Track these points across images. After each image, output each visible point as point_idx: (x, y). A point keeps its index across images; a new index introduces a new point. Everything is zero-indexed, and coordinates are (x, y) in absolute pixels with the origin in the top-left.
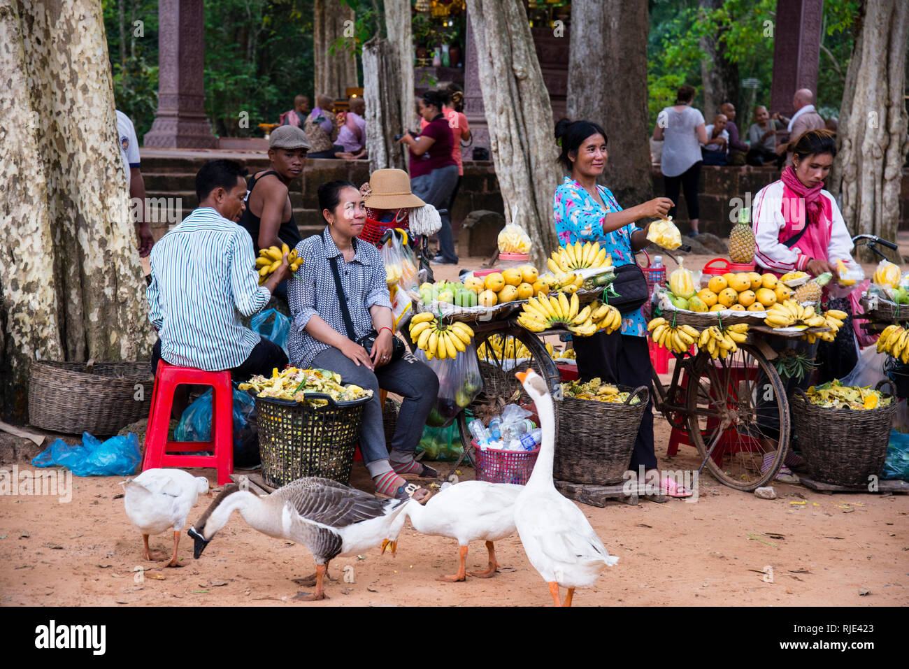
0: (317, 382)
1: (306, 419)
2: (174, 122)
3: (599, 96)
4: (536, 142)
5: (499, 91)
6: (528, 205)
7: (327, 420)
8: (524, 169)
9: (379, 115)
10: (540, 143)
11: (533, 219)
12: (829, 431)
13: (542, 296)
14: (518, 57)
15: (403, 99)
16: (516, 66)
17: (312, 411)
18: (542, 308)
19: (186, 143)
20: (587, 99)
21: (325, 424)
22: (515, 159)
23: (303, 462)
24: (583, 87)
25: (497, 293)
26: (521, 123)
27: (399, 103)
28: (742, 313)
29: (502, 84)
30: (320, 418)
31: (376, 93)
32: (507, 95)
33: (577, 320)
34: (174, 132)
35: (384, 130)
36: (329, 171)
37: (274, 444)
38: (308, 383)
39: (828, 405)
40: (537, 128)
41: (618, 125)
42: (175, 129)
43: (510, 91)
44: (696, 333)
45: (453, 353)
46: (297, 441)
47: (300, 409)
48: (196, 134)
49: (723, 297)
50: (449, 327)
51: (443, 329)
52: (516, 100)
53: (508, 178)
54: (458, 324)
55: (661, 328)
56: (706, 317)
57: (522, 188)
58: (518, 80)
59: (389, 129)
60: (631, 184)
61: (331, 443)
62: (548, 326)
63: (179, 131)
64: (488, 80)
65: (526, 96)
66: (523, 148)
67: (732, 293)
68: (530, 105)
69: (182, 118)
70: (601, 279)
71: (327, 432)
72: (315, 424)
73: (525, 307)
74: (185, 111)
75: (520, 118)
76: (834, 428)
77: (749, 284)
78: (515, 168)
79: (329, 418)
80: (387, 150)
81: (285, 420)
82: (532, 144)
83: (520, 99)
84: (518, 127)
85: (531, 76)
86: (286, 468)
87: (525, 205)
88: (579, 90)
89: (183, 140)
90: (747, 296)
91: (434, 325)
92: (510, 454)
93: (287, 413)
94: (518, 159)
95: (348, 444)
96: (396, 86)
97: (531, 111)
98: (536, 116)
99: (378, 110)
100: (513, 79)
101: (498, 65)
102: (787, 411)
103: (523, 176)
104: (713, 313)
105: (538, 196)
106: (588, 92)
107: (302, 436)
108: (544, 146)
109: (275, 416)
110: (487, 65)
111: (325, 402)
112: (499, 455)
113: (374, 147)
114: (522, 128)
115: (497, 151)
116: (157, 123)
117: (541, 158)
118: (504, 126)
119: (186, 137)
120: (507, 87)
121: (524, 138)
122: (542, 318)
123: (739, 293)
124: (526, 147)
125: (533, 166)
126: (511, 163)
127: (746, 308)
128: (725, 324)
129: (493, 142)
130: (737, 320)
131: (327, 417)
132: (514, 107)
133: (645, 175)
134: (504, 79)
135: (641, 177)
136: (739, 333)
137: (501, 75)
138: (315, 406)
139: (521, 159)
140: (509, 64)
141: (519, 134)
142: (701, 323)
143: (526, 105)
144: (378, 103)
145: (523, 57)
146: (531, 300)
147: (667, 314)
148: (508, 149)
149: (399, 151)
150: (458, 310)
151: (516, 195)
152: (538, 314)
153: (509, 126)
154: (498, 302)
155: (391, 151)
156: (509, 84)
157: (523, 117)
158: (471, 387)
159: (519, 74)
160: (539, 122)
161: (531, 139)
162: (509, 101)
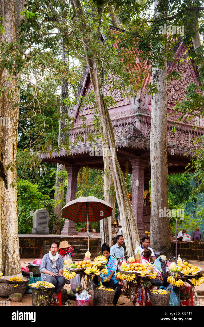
0: (44, 284)
1: (40, 292)
2: (68, 228)
3: (157, 224)
4: (133, 234)
5: (124, 222)
6: (131, 249)
7: (44, 292)
8: (130, 240)
9: (103, 227)
10: (134, 234)
11: (132, 252)
12: (155, 299)
13: (90, 267)
14: (129, 215)
15: (109, 224)
16: (128, 217)
17: (41, 290)
18: (89, 269)
19: (70, 234)
20: (154, 224)
21: (44, 293)
22: (128, 238)
23: (39, 301)
24: (153, 221)
25: (81, 266)
26: (129, 230)
27: (108, 224)
28: (134, 272)
29: (125, 221)
30: (43, 292)
31: (102, 222)
32: (126, 223)
33: (96, 272)
34: (67, 231)
35: (104, 231)
36: (94, 240)
37: (34, 297)
38: (42, 284)
39: (155, 293)
40: (133, 231)
41: (162, 231)
42: (68, 230)
43: (127, 222)
44: (125, 276)
45: (72, 278)
46: (38, 297)
47: (39, 289)
48: (73, 231)
49: (131, 268)
50: (71, 273)
51: (70, 273)
52: (128, 224)
53: (126, 242)
54: (73, 272)
55: (119, 275)
56: (127, 272)
57: (130, 245)
58: (129, 220)
59: (105, 231)
60: (165, 245)
61: (45, 297)
62: (90, 273)
63: (69, 231)
64: (122, 220)
65: (131, 224)
66: (130, 236)
67: (133, 267)
68: (132, 226)
69: (69, 228)
70: (104, 263)
71: (44, 295)
72: (42, 293)
73: (86, 269)
74: (71, 226)
75: (129, 229)
76: (156, 298)
77: (136, 266)
78: (128, 240)
79: (45, 292)
80: (104, 235)
81: (36, 292)
82: (132, 235)
83: (129, 224)
84: (129, 231)
85: (131, 219)
86: (36, 303)
87: (130, 249)
88: (153, 222)
89: (69, 233)
90: (136, 268)
91: (68, 272)
92: (83, 301)
93: (37, 291)
94: (129, 238)
95: (49, 298)
96: (107, 221)
97: (132, 227)
98: (133, 228)
99: (103, 226)
100: (127, 220)
101: (124, 217)
102: (145, 294)
103: (130, 242)
104: (129, 272)
105: (134, 247)
106: (154, 223)
107: (39, 296)
108: (135, 235)
109: (34, 291)
110: (122, 216)
111: (44, 288)
112: (80, 301)
113: (102, 235)
114: (130, 231)
115: (124, 236)
116: (64, 229)
117: (134, 238)
118: (126, 230)
119: (70, 232)
120: (126, 222)
121: (130, 233)
122: (89, 271)
123: (135, 267)
124: (131, 235)
125: (132, 240)
126: (127, 239)
127: (136, 271)
128: (131, 274)
129: (123, 234)
130: (134, 273)
131: (44, 291)
132: (128, 226)
133: (169, 243)
134: (126, 220)
135: (168, 243)
136: (134, 276)
137: (125, 219)
138: (42, 289)
139: (130, 238)
140: (127, 216)
141: (129, 232)
142: (126, 274)
143: (130, 226)
144: (103, 224)
145: (130, 215)
146: (88, 267)
147: (120, 272)
148: (127, 236)
149: (107, 236)
150: (73, 269)
151: (128, 246)
152: (88, 270)
153: (127, 230)
154: (81, 267)
155: (106, 236)
156: (127, 221)
157: (130, 228)
158: (79, 286)
159: (129, 219)
160: (134, 229)
161: (132, 234)
162: (127, 224)
